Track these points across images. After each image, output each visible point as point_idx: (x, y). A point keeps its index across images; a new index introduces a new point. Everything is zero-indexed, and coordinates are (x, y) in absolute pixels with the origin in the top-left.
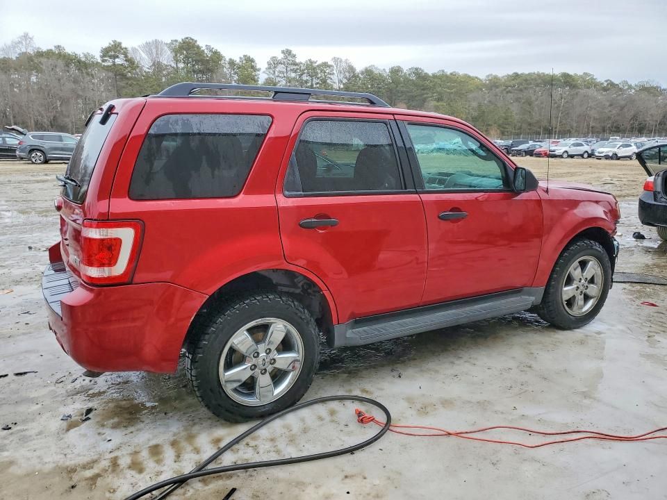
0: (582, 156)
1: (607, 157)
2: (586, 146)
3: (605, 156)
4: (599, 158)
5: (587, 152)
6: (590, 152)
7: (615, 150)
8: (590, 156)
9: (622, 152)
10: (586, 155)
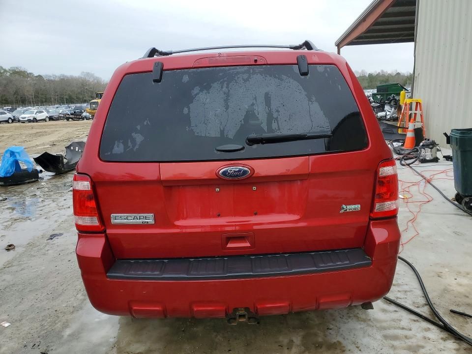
0: (7, 122)
1: (29, 121)
2: (8, 114)
3: (28, 120)
4: (23, 122)
5: (10, 118)
6: (13, 118)
7: (34, 115)
8: (13, 121)
9: (39, 116)
10: (10, 121)
